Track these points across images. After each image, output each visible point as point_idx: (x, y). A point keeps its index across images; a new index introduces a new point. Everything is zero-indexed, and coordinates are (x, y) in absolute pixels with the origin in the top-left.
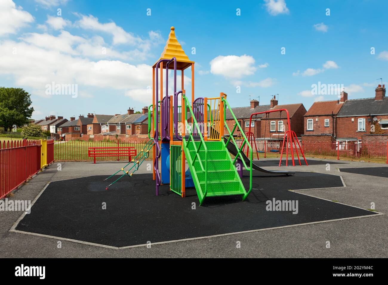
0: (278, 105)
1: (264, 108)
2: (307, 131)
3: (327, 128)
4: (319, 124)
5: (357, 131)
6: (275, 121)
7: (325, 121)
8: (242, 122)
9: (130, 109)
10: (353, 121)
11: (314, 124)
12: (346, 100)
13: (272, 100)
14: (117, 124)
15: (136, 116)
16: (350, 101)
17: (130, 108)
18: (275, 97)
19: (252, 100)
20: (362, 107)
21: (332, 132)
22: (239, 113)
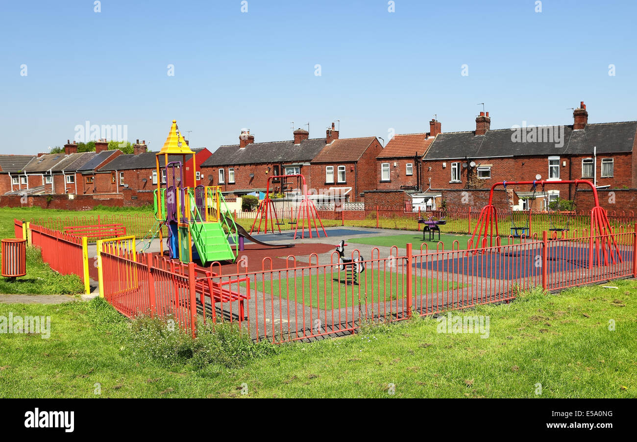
0: (339, 138)
1: (317, 144)
2: (381, 182)
3: (410, 177)
4: (398, 172)
5: (450, 182)
6: (333, 167)
7: (407, 166)
8: (280, 167)
9: (69, 143)
10: (445, 166)
11: (390, 171)
12: (438, 134)
13: (328, 131)
14: (43, 172)
15: (84, 158)
16: (444, 135)
17: (68, 141)
18: (333, 126)
19: (296, 129)
20: (458, 146)
21: (416, 183)
22: (275, 152)
